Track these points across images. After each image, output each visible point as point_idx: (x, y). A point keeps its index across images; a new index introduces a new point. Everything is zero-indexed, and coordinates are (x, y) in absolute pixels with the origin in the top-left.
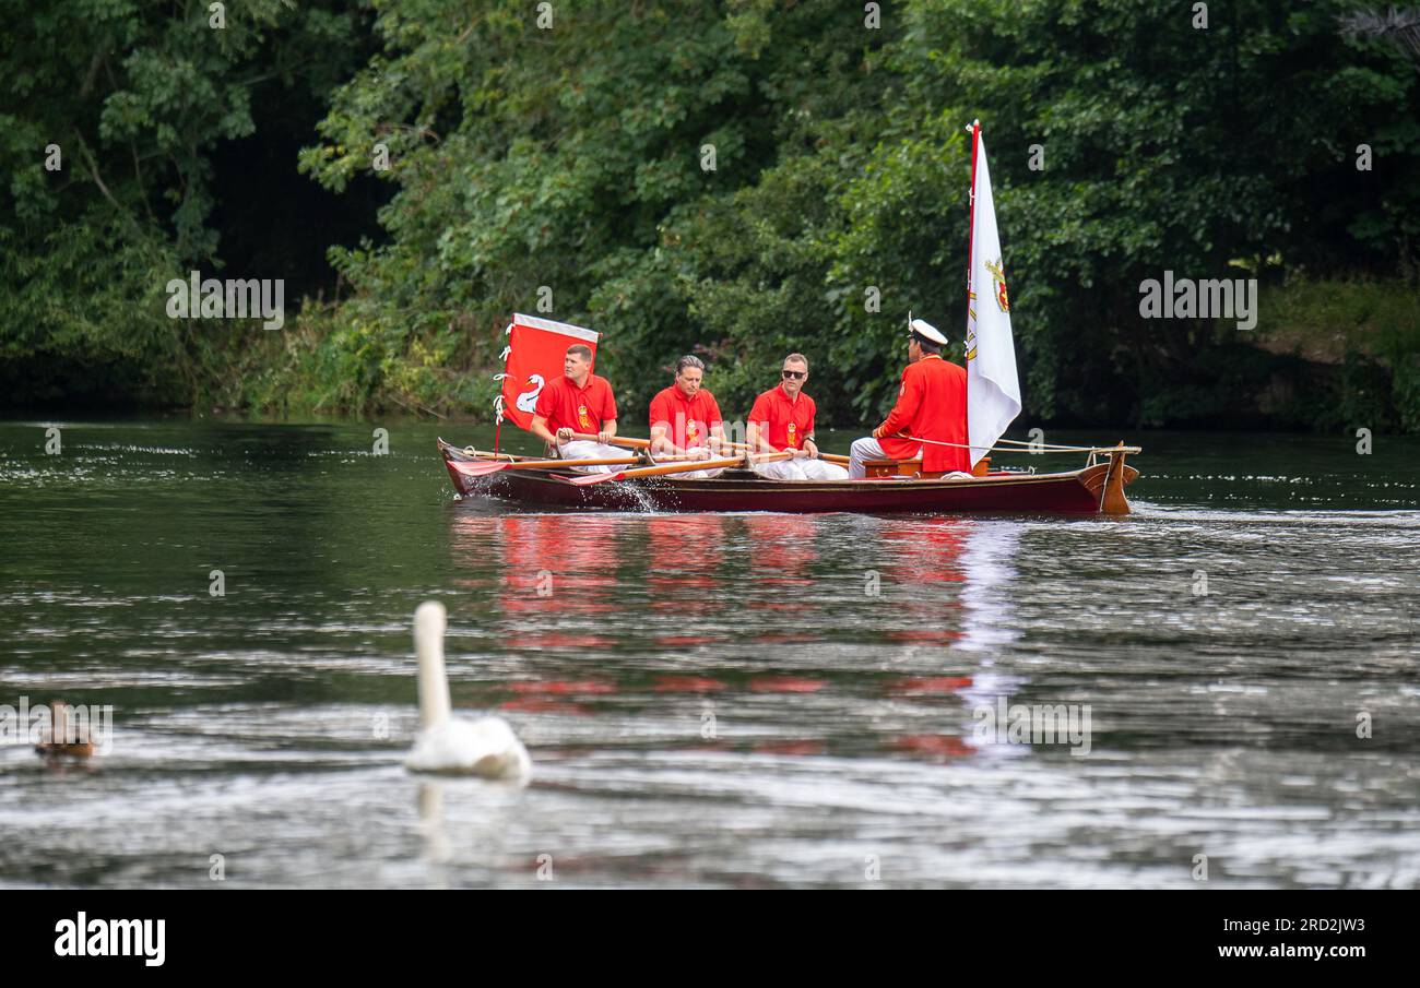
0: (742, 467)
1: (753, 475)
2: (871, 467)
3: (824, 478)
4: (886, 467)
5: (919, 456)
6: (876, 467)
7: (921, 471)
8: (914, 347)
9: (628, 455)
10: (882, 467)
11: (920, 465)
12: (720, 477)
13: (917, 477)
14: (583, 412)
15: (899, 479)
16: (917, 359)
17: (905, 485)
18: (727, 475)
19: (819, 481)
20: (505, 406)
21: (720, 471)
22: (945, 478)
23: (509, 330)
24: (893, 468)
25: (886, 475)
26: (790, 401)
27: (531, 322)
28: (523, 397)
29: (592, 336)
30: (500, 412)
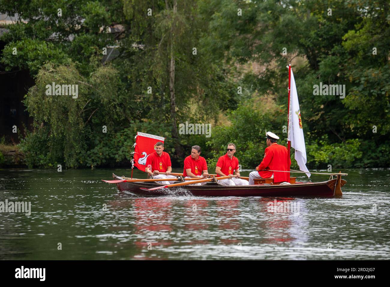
0: (213, 181)
1: (217, 184)
2: (256, 181)
3: (241, 184)
4: (261, 181)
5: (272, 177)
6: (258, 181)
7: (273, 182)
8: (268, 141)
9: (176, 178)
10: (260, 181)
11: (273, 180)
12: (206, 185)
13: (272, 184)
14: (161, 164)
15: (266, 185)
16: (269, 145)
17: (268, 187)
18: (208, 184)
19: (239, 186)
20: (134, 162)
21: (205, 183)
22: (281, 184)
23: (136, 137)
24: (264, 181)
25: (261, 183)
26: (230, 159)
27: (143, 134)
28: (140, 159)
29: (162, 139)
30: (133, 164)
